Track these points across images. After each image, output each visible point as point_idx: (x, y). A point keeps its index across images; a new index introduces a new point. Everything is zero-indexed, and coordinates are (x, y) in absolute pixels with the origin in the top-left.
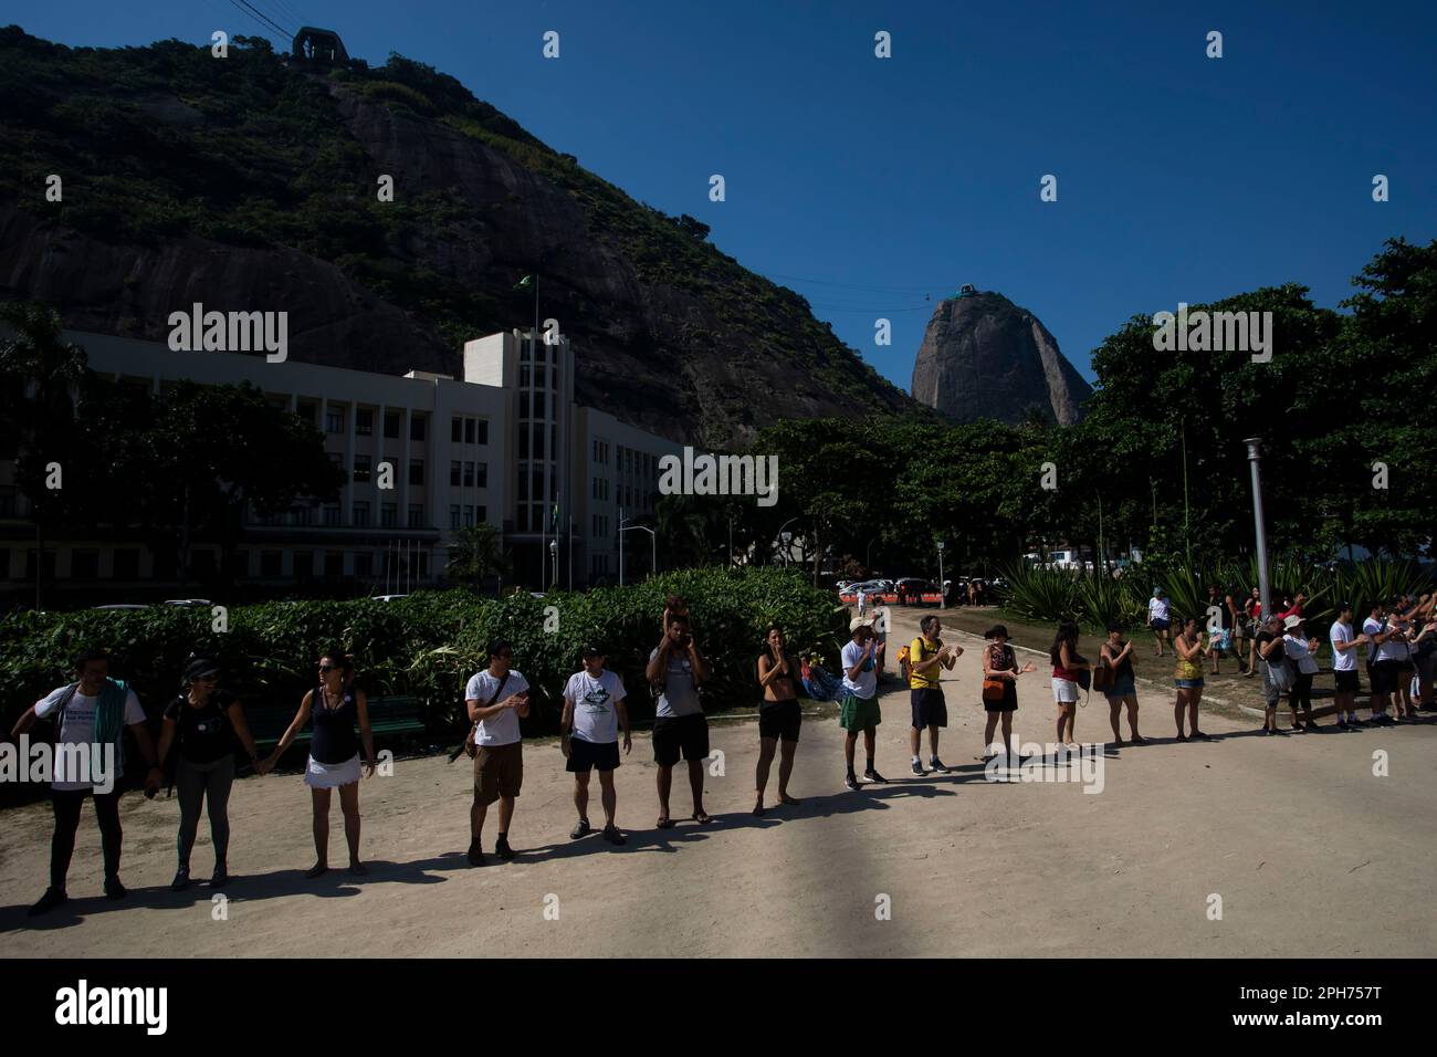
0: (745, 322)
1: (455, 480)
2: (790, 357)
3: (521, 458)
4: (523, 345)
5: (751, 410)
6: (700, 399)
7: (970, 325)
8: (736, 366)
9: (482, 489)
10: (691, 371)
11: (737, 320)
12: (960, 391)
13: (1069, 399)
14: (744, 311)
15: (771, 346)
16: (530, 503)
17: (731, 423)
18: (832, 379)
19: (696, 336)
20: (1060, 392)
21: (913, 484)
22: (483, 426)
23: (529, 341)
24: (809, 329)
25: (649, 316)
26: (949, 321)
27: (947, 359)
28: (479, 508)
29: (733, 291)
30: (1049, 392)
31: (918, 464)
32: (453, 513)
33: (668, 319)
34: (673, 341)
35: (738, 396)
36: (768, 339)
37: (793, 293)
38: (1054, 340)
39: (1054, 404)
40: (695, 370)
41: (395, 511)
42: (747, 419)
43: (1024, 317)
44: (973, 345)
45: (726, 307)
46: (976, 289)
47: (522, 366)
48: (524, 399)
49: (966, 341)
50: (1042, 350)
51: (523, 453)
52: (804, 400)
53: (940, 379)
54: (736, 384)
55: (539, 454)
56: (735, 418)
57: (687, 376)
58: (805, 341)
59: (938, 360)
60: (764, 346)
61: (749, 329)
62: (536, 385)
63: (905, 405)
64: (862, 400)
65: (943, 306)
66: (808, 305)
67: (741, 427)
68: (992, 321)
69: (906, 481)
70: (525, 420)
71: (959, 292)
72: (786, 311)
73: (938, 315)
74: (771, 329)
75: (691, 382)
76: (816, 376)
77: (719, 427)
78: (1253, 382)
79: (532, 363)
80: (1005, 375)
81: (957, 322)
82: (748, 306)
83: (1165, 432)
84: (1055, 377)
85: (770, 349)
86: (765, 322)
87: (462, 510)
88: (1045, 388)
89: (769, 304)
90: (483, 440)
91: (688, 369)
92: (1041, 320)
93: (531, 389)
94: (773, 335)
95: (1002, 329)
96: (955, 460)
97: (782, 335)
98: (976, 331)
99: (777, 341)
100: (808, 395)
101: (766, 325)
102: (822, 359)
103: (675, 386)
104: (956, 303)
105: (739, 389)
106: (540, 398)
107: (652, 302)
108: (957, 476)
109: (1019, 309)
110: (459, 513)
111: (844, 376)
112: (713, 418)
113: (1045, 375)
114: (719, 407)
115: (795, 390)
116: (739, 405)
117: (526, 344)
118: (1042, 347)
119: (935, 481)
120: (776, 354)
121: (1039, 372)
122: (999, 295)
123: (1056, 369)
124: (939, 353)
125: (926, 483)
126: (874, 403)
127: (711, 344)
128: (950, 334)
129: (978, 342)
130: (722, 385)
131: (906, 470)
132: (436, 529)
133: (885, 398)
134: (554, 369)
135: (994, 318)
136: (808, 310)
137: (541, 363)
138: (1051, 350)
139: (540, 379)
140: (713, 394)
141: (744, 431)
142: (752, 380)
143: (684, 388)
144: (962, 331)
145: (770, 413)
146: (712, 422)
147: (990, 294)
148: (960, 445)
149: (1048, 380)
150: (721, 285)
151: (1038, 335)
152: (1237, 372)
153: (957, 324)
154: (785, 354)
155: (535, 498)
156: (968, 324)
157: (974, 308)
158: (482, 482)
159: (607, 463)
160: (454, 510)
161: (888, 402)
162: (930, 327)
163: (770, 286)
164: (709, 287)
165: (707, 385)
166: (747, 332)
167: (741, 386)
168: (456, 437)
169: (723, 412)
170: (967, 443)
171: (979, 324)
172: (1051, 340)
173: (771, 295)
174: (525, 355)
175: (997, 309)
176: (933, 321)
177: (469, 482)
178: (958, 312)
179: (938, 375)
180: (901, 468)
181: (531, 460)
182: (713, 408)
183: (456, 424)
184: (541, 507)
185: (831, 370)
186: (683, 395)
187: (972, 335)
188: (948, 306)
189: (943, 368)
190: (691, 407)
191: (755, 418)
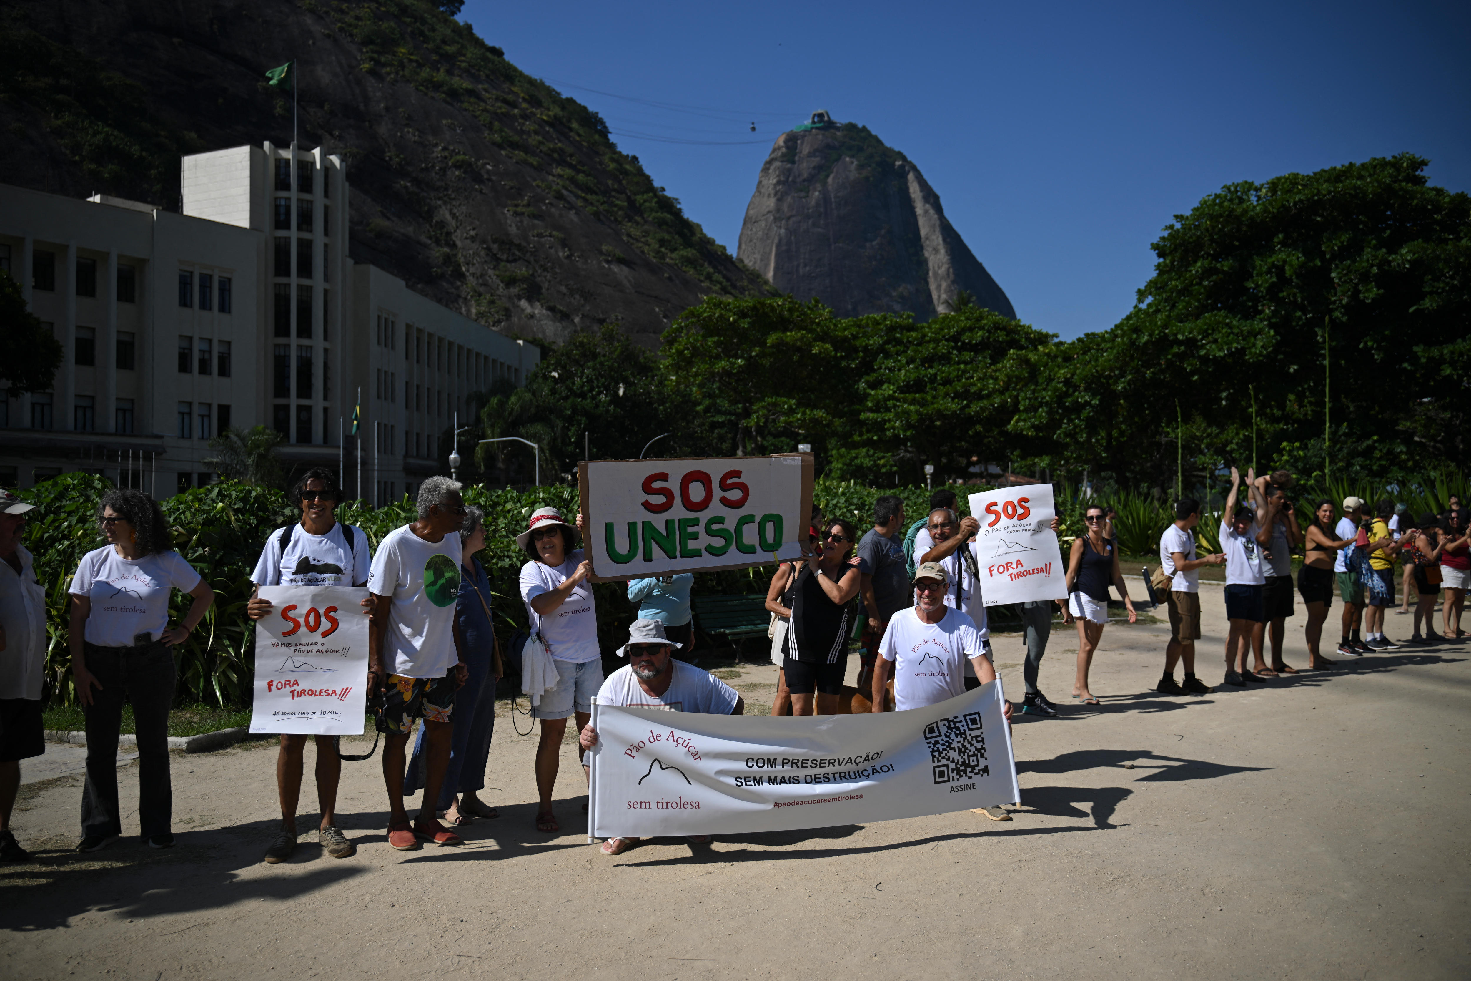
0: (526, 149)
1: (184, 365)
2: (592, 204)
3: (277, 334)
4: (277, 168)
5: (538, 279)
6: (462, 260)
7: (822, 170)
8: (516, 214)
9: (224, 380)
10: (448, 217)
11: (514, 145)
12: (805, 266)
13: (953, 282)
14: (522, 132)
15: (564, 187)
16: (294, 401)
17: (510, 298)
18: (650, 239)
19: (457, 166)
20: (942, 271)
21: (888, 390)
22: (225, 286)
23: (288, 161)
24: (612, 166)
25: (383, 130)
26: (793, 162)
27: (789, 218)
28: (220, 407)
29: (505, 102)
30: (927, 273)
31: (890, 363)
32: (182, 414)
33: (411, 135)
34: (422, 170)
35: (520, 258)
36: (560, 176)
37: (585, 108)
38: (937, 198)
39: (933, 287)
40: (454, 216)
41: (92, 407)
42: (533, 293)
43: (898, 163)
44: (825, 199)
45: (497, 125)
46: (834, 118)
47: (276, 199)
48: (281, 251)
49: (817, 193)
50: (919, 211)
51: (281, 329)
52: (615, 268)
53: (778, 246)
54: (516, 241)
55: (305, 330)
56: (514, 290)
57: (442, 224)
58: (610, 182)
59: (775, 219)
60: (554, 187)
61: (534, 161)
62: (299, 228)
63: (745, 283)
64: (692, 272)
65: (786, 142)
66: (606, 127)
67: (523, 303)
68: (853, 167)
69: (876, 385)
70: (283, 280)
71: (807, 123)
72: (579, 135)
73: (779, 154)
74: (562, 162)
75: (448, 234)
76: (629, 235)
77: (492, 302)
78: (1375, 275)
79: (294, 194)
80: (868, 244)
81: (805, 165)
82: (529, 126)
83: (1260, 332)
84: (936, 251)
85: (565, 192)
86: (554, 150)
87: (196, 410)
88: (923, 263)
89: (555, 123)
90: (225, 307)
91: (444, 213)
92: (919, 167)
93: (294, 234)
94: (569, 172)
95: (867, 178)
96: (945, 359)
97: (578, 171)
98: (830, 180)
99: (572, 180)
100: (621, 261)
101: (555, 155)
102: (634, 210)
103: (423, 239)
104: (803, 136)
105: (519, 247)
106: (305, 247)
107: (387, 109)
108: (947, 382)
109: (891, 150)
110: (190, 414)
111: (667, 237)
112: (482, 289)
113: (922, 247)
114: (490, 272)
115: (601, 253)
116: (521, 270)
117: (282, 165)
118: (920, 207)
119: (917, 386)
120: (572, 199)
121: (915, 242)
122: (864, 128)
123: (937, 239)
124: (778, 210)
125: (907, 388)
126: (709, 277)
127: (478, 178)
128: (794, 182)
129: (832, 196)
130: (495, 241)
131: (874, 371)
132: (162, 437)
133: (719, 272)
134: (326, 208)
135: (856, 163)
136: (606, 137)
137: (306, 196)
138: (932, 211)
139: (306, 220)
140: (482, 253)
141: (529, 310)
142: (540, 235)
143: (437, 242)
144: (811, 180)
145: (567, 286)
146: (480, 295)
147: (851, 127)
148: (947, 340)
149: (926, 254)
150: (486, 90)
151: (914, 190)
152: (1354, 261)
153: (805, 167)
154: (585, 200)
155: (299, 396)
156: (819, 168)
157: (828, 146)
158: (224, 371)
159: (392, 348)
160: (186, 410)
161: (724, 277)
162: (765, 170)
163: (553, 96)
164: (471, 92)
165: (473, 239)
166: (531, 165)
167: (524, 244)
168: (185, 301)
169: (498, 281)
170: (955, 338)
171: (835, 170)
172: (932, 198)
173: (556, 110)
174: (282, 184)
175: (860, 149)
176: (769, 162)
177: (204, 368)
178: (805, 149)
179: (776, 241)
180: (867, 367)
181: (294, 340)
182: (482, 276)
183: (185, 282)
184: (309, 408)
185: (646, 227)
186: (437, 253)
187: (824, 184)
188: (792, 140)
189: (783, 231)
190: (449, 270)
191: (544, 291)
